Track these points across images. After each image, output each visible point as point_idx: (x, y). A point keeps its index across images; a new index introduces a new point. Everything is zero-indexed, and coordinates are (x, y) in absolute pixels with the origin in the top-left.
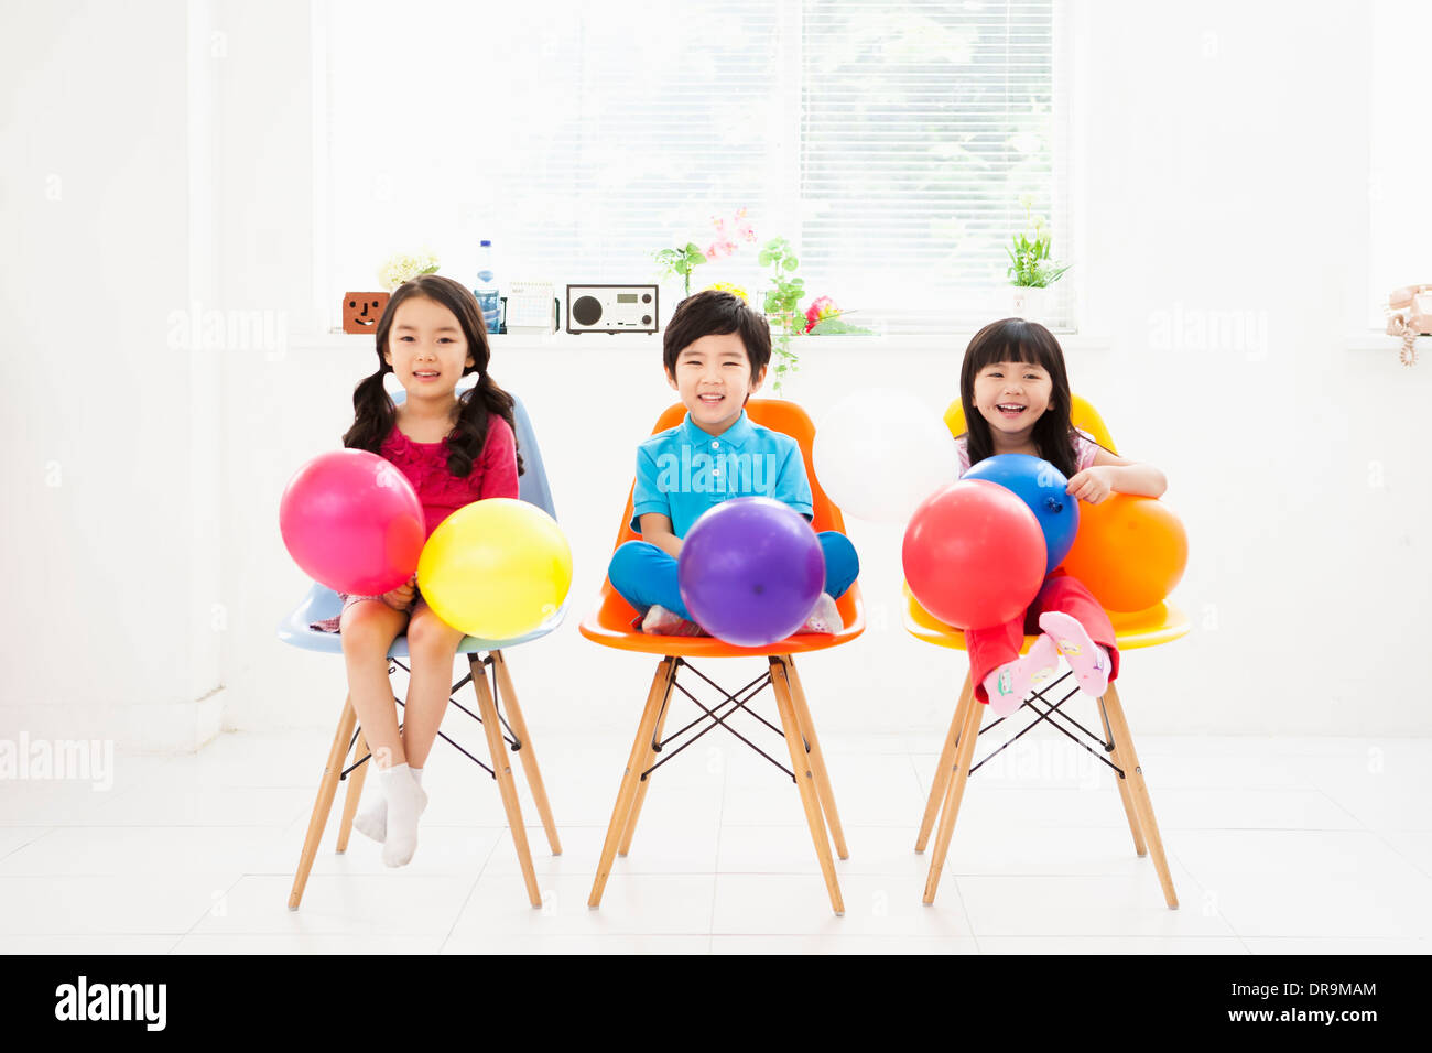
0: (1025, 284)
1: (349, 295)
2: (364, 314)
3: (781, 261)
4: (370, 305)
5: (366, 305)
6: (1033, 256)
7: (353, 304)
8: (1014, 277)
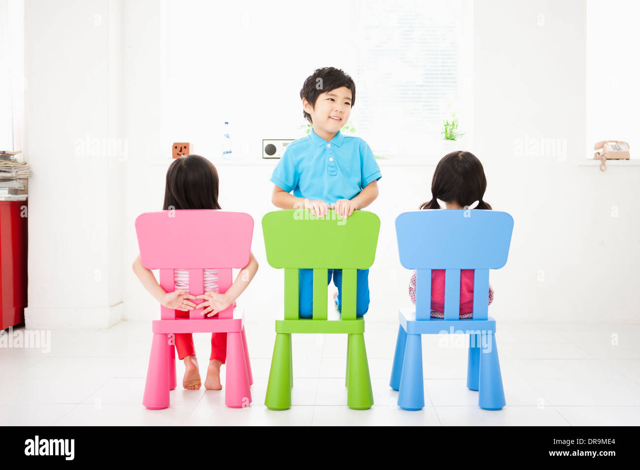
0: (448, 139)
1: (175, 144)
2: (181, 151)
3: (349, 129)
4: (183, 148)
5: (181, 148)
6: (451, 127)
7: (176, 147)
8: (444, 135)
